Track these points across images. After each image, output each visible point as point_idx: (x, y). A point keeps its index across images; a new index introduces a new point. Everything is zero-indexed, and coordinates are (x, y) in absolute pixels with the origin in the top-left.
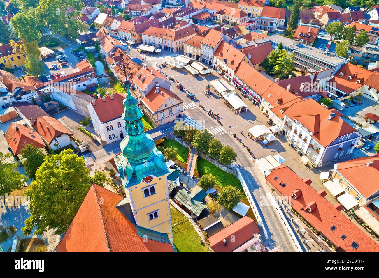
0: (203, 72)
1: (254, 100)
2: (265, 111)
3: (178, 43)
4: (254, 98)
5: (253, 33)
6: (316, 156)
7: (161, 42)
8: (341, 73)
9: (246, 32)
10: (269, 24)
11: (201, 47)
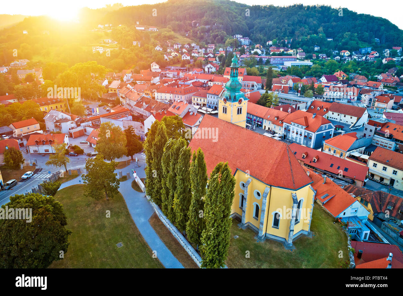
1: (257, 124)
2: (267, 128)
3: (186, 97)
4: (257, 122)
6: (310, 142)
7: (172, 98)
8: (312, 106)
10: (251, 86)
11: (207, 97)
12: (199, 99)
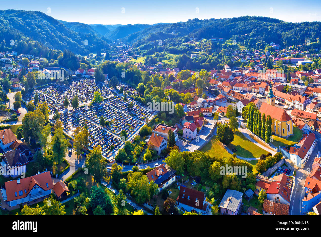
0: (262, 97)
1: (283, 101)
2: (286, 103)
5: (275, 83)
6: (302, 107)
7: (241, 89)
8: (306, 90)
9: (273, 83)
11: (259, 89)
12: (255, 90)
